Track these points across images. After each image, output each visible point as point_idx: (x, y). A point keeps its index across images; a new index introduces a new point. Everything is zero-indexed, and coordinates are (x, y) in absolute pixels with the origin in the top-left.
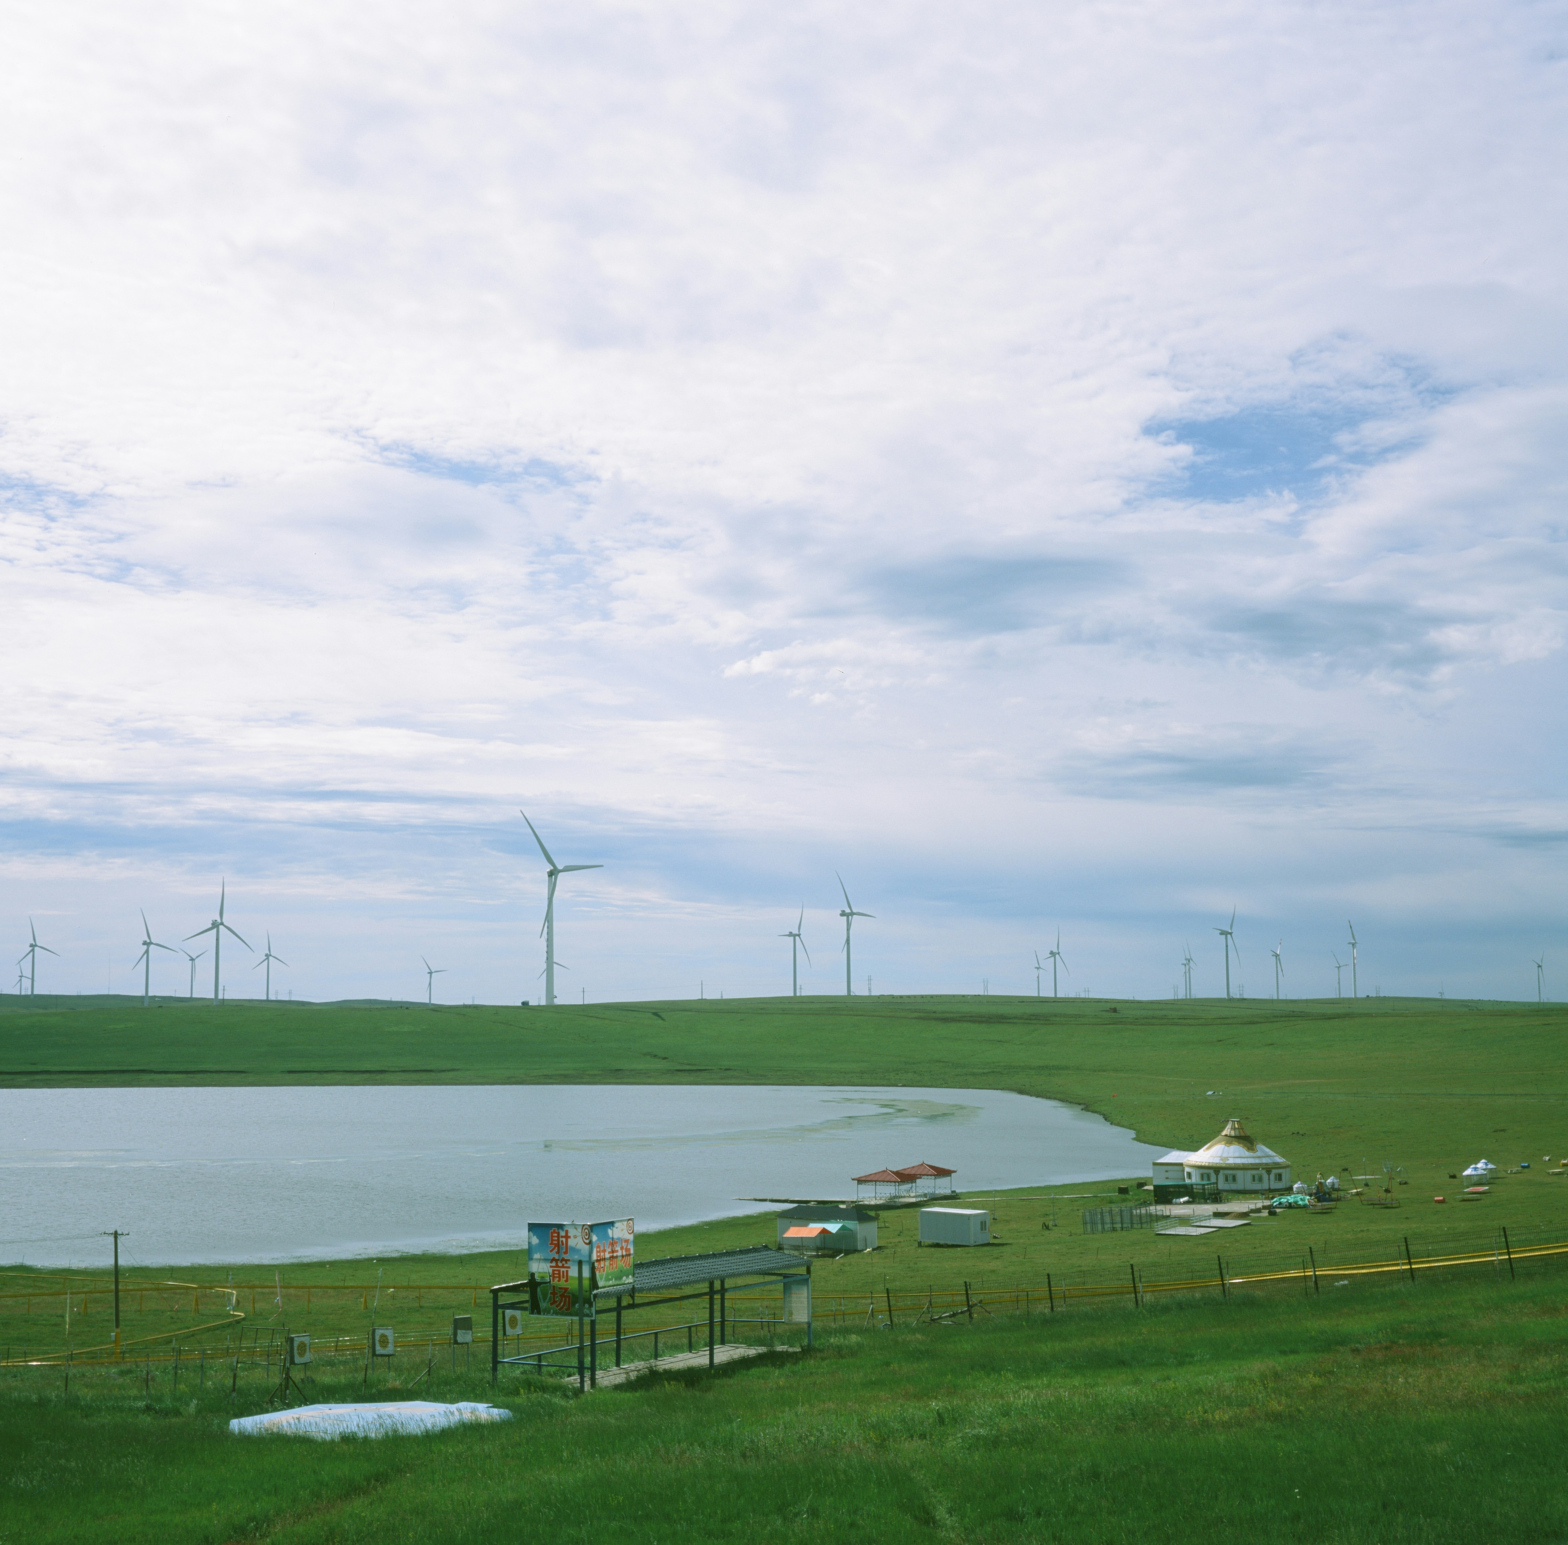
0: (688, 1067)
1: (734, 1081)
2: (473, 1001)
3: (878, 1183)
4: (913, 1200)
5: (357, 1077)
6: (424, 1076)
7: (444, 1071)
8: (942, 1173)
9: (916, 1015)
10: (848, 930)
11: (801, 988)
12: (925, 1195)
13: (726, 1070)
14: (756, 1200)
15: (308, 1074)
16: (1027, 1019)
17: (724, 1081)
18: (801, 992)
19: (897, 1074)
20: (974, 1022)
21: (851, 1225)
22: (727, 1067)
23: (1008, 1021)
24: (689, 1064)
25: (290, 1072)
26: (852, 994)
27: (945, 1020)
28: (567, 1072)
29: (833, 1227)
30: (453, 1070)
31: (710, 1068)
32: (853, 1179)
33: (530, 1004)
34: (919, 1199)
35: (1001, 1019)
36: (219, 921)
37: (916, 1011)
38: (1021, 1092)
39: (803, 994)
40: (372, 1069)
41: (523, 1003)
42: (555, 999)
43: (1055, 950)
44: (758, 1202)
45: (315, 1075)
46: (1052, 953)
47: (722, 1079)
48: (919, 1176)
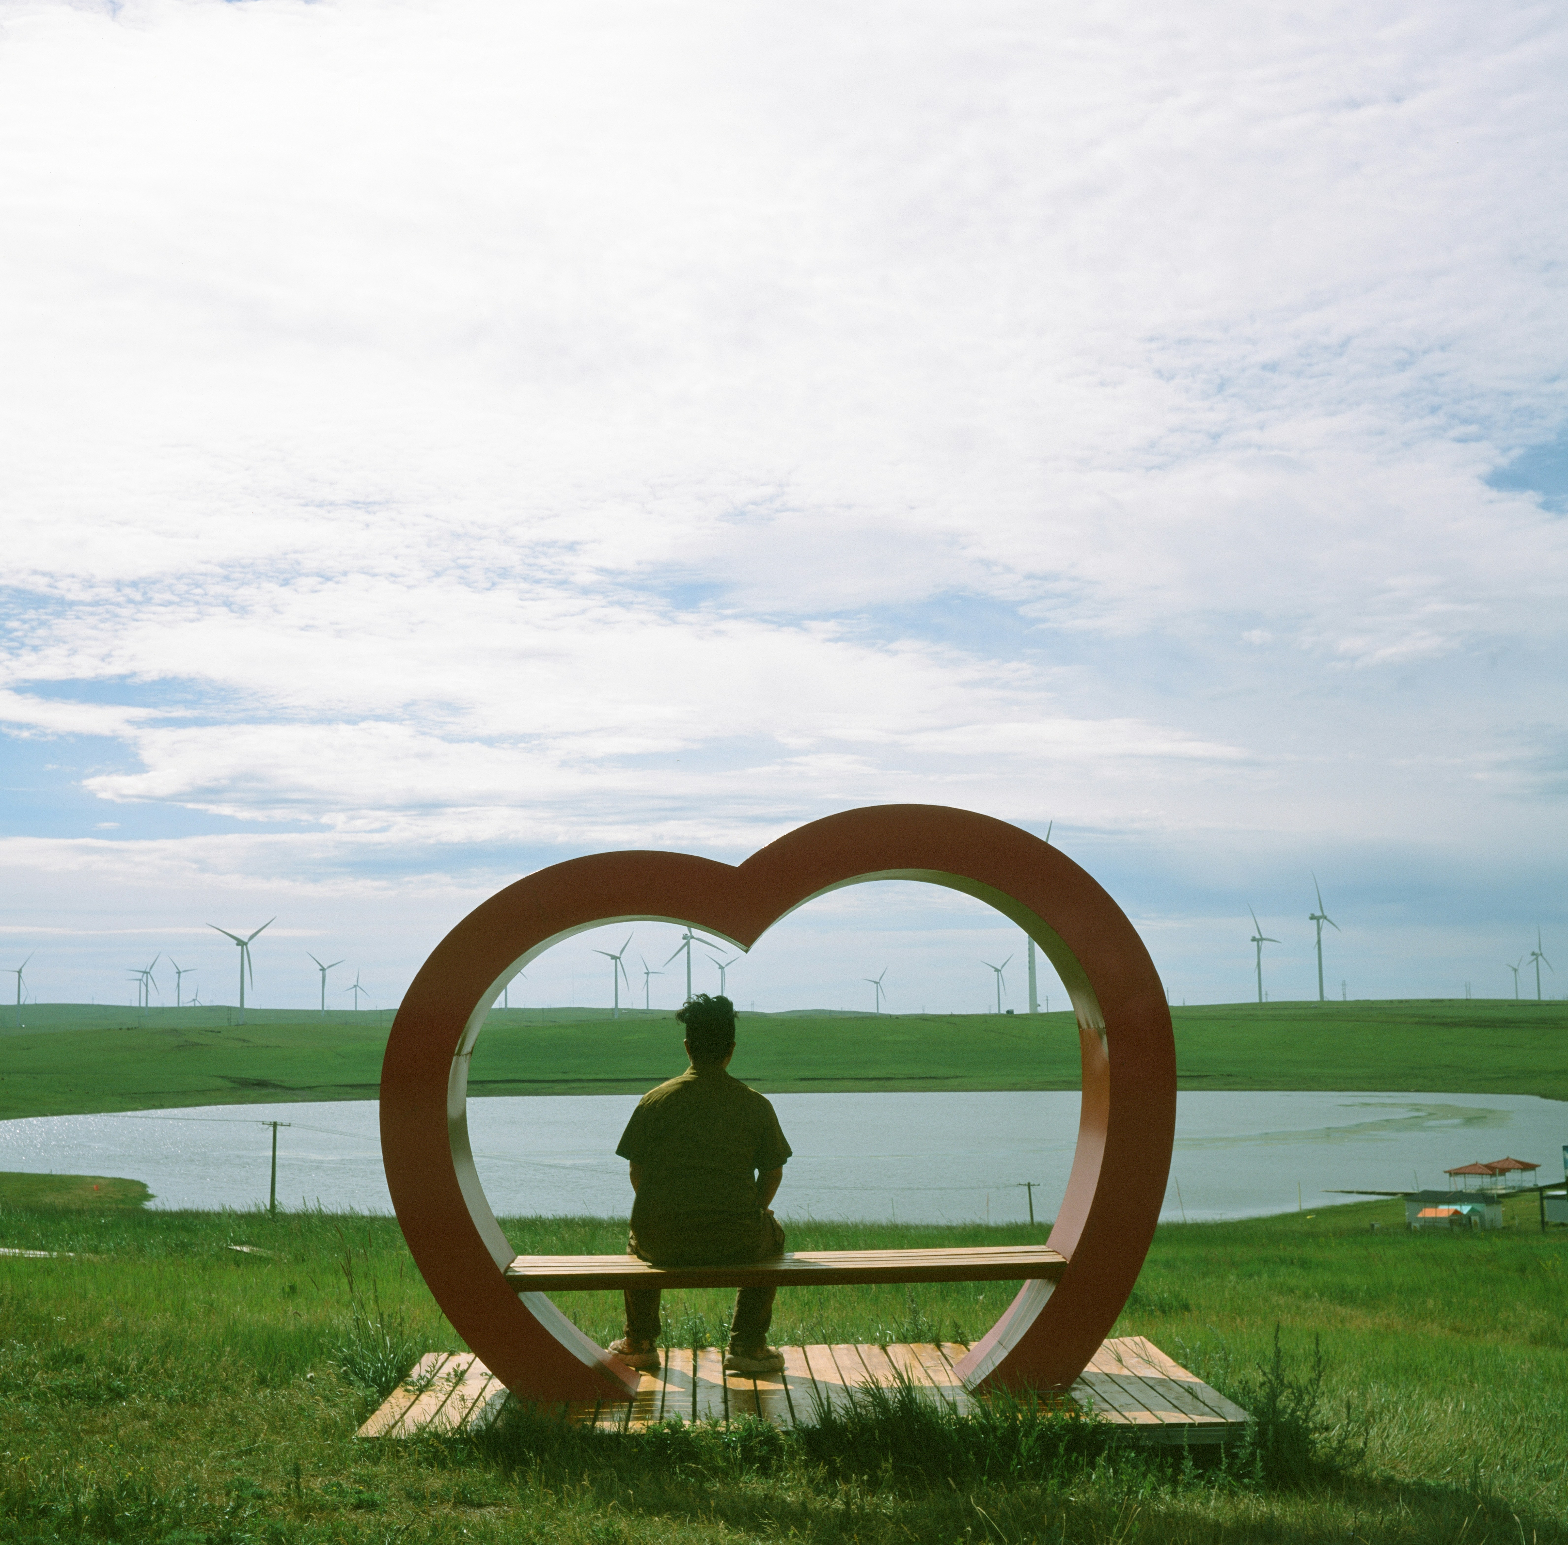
0: (1188, 1074)
1: (1239, 1087)
2: (923, 1010)
3: (1467, 1175)
4: (1504, 1192)
5: (867, 1084)
6: (930, 1083)
7: (948, 1078)
8: (1527, 1167)
9: (1416, 1020)
10: (1319, 934)
11: (1267, 994)
12: (1514, 1188)
13: (1228, 1075)
14: (1343, 1192)
15: (820, 1082)
16: (1534, 1023)
17: (1227, 1087)
18: (1267, 998)
19: (1407, 1079)
20: (1478, 1026)
21: (1480, 1207)
22: (1229, 1073)
23: (1514, 1025)
24: (1189, 1071)
25: (802, 1079)
26: (1325, 999)
27: (1446, 1025)
28: (1070, 1079)
29: (1465, 1209)
30: (956, 1077)
31: (1211, 1074)
32: (1446, 1172)
33: (1015, 1013)
34: (1508, 1191)
35: (1507, 1023)
36: (689, 934)
37: (1413, 1016)
38: (1544, 1096)
39: (1269, 1000)
40: (880, 1076)
41: (1008, 1012)
42: (1039, 1008)
43: (1537, 951)
44: (1346, 1194)
45: (826, 1083)
46: (1533, 954)
47: (1226, 1085)
48: (1509, 1170)
